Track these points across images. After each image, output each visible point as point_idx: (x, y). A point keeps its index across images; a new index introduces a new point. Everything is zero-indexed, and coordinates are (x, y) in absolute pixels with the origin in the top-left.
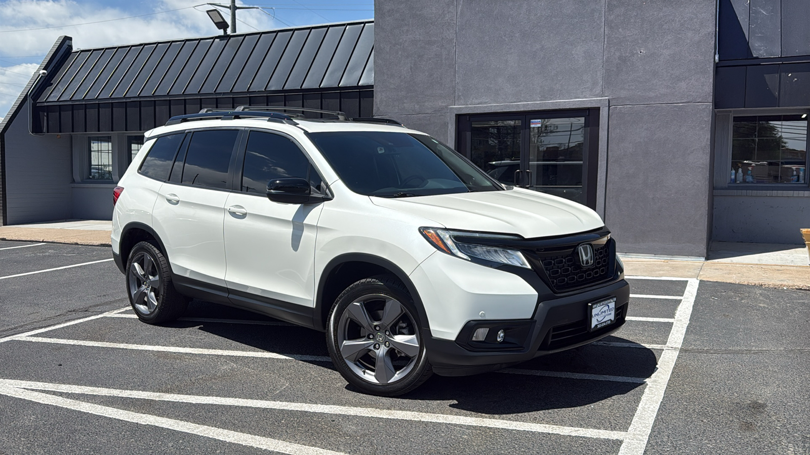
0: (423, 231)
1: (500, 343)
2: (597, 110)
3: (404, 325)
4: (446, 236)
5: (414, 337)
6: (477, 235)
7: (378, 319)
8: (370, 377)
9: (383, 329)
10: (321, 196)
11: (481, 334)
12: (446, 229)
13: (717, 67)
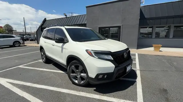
0: (87, 51)
1: (105, 78)
2: (120, 26)
3: (84, 71)
4: (92, 52)
5: (85, 74)
6: (100, 52)
7: (78, 70)
8: (76, 82)
9: (79, 72)
10: (66, 41)
11: (101, 76)
12: (92, 50)
13: (140, 19)
